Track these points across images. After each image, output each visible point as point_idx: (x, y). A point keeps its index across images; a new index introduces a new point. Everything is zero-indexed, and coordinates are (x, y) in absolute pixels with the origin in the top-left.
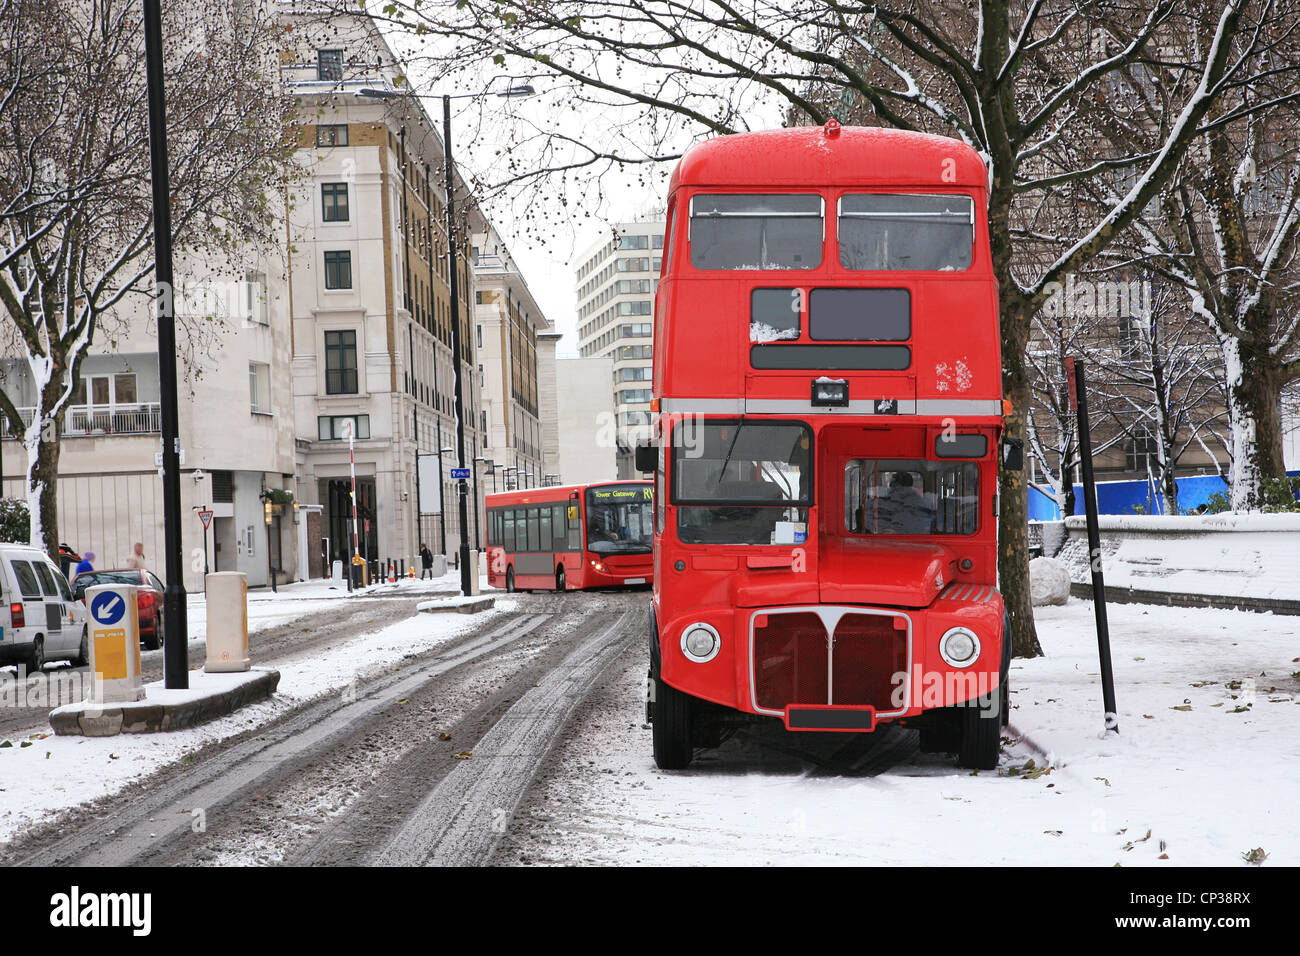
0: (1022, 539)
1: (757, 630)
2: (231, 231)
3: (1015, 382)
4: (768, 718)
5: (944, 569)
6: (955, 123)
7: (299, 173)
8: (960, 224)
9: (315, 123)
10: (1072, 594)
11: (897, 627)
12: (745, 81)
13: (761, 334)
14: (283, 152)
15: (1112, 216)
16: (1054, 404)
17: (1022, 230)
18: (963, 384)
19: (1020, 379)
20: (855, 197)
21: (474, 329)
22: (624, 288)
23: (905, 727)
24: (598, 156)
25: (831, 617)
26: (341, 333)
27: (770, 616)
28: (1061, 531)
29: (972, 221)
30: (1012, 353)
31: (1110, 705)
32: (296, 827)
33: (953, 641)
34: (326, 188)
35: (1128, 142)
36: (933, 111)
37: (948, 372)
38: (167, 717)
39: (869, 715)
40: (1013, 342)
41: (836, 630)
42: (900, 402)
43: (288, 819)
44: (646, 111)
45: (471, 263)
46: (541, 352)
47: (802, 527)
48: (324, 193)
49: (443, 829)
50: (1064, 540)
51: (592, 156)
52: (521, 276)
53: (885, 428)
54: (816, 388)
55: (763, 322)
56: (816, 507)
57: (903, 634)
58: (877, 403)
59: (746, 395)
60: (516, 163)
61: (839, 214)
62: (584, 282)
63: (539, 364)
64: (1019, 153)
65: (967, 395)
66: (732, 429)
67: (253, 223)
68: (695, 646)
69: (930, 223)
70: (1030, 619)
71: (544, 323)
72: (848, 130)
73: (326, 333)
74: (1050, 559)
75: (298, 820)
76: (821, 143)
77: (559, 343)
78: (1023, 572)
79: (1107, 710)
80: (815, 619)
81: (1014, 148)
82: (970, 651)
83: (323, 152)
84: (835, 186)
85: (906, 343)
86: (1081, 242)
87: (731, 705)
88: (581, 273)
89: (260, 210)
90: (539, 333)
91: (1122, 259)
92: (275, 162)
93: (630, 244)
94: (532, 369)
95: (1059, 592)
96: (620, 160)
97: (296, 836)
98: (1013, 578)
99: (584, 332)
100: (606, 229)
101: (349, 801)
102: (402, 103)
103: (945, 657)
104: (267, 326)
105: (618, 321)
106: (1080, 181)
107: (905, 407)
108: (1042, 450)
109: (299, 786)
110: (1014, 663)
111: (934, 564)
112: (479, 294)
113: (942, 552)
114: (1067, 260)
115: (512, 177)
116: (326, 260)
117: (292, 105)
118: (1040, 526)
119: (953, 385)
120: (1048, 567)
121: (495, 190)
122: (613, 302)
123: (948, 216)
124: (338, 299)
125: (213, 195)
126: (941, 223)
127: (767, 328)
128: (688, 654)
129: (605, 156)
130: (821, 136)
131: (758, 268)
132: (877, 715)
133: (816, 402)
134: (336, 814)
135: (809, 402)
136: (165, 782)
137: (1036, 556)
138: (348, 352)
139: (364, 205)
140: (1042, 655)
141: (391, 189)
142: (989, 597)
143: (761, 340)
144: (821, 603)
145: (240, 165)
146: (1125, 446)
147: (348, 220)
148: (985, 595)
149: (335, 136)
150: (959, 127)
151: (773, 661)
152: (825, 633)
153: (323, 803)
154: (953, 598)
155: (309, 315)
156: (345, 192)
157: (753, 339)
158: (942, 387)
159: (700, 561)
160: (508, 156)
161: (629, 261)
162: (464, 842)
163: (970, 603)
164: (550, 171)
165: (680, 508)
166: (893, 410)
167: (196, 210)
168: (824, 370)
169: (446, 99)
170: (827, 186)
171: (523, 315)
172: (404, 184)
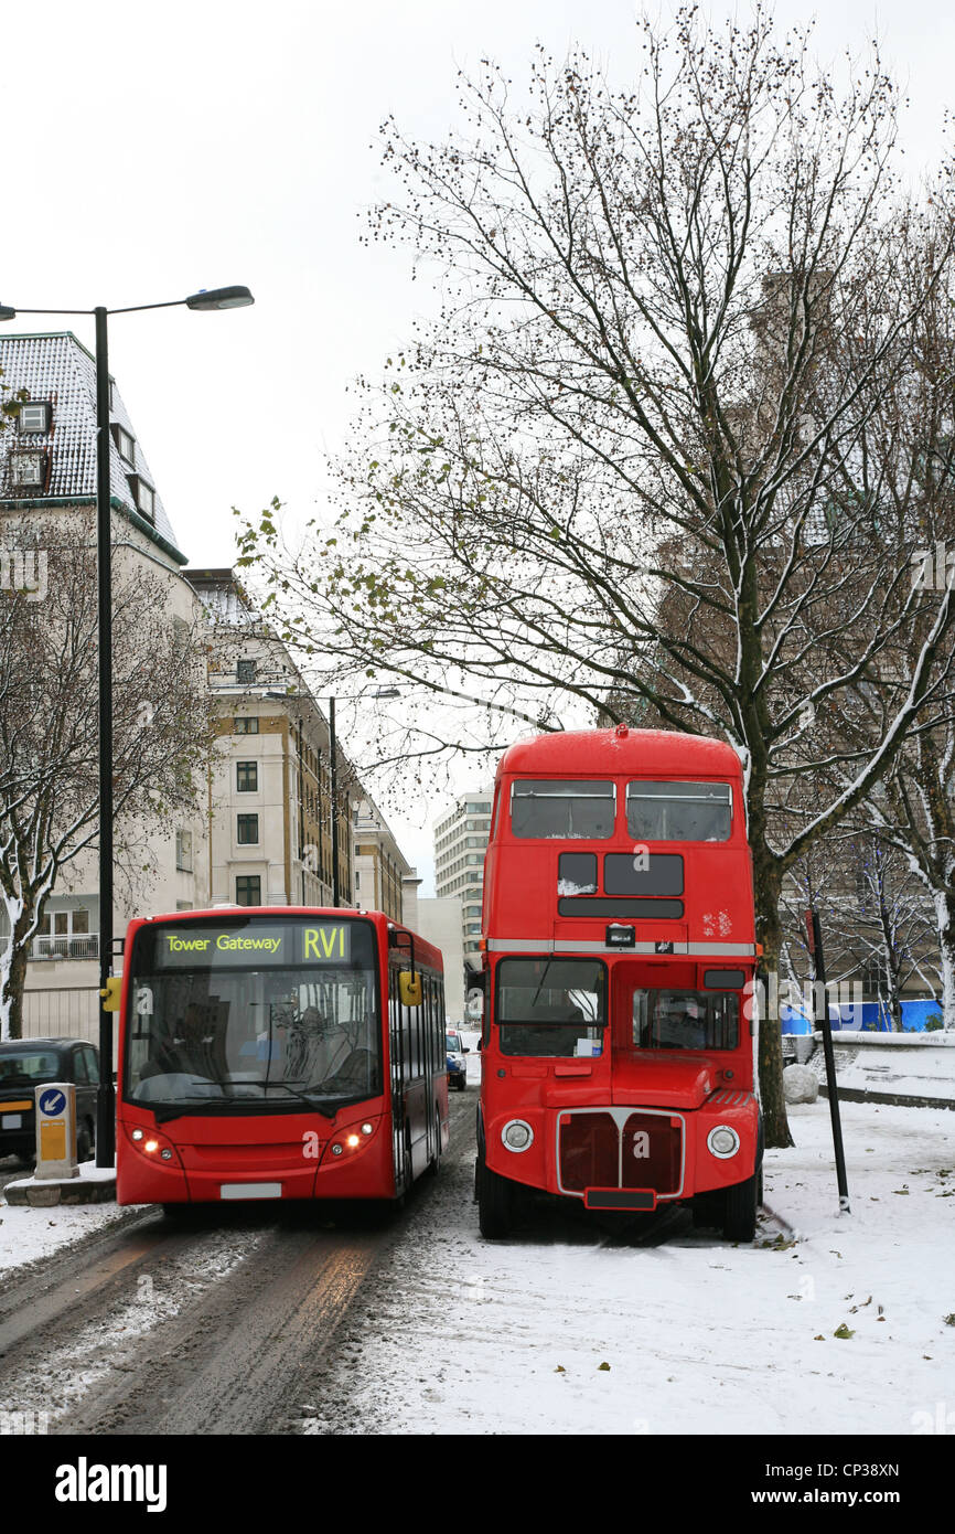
0: (777, 1052)
1: (562, 1126)
2: (164, 800)
3: (769, 928)
4: (571, 1197)
5: (711, 1077)
6: (722, 724)
7: (216, 756)
8: (721, 805)
9: (231, 716)
10: (820, 1094)
11: (673, 1125)
12: (560, 689)
13: (567, 889)
14: (205, 741)
15: (843, 798)
16: (805, 941)
17: (777, 805)
18: (724, 930)
19: (774, 923)
20: (640, 784)
21: (353, 875)
22: (472, 843)
23: (682, 1206)
24: (446, 746)
25: (621, 1116)
26: (248, 878)
27: (573, 1115)
28: (811, 1043)
29: (731, 803)
30: (766, 903)
31: (843, 1190)
32: (191, 1285)
33: (717, 1137)
34: (241, 766)
35: (855, 738)
36: (705, 715)
37: (713, 921)
38: (96, 1192)
39: (652, 1196)
40: (768, 894)
41: (626, 1126)
42: (675, 944)
43: (185, 1278)
44: (483, 711)
45: (352, 824)
46: (406, 893)
47: (598, 1043)
48: (239, 770)
49: (308, 1288)
50: (814, 1050)
51: (441, 746)
52: (391, 834)
53: (665, 964)
54: (609, 932)
55: (569, 879)
56: (610, 1027)
57: (679, 1130)
58: (658, 945)
59: (554, 936)
60: (382, 750)
61: (627, 796)
62: (440, 838)
63: (404, 902)
64: (772, 747)
65: (727, 939)
66: (545, 963)
67: (182, 794)
68: (513, 1139)
69: (699, 804)
70: (784, 1116)
71: (410, 871)
72: (634, 731)
73: (238, 878)
74: (802, 1066)
75: (193, 1280)
76: (614, 741)
77: (420, 886)
78: (778, 1078)
79: (841, 1194)
80: (608, 1117)
81: (767, 745)
82: (731, 1145)
83: (236, 739)
84: (624, 775)
85: (681, 898)
86: (823, 815)
87: (542, 1187)
88: (438, 831)
89: (187, 784)
90: (404, 878)
91: (855, 829)
92: (199, 748)
93: (476, 809)
94: (399, 905)
95: (810, 1092)
96: (463, 749)
97: (190, 1294)
98: (770, 1083)
99: (440, 877)
100: (452, 802)
101: (234, 1264)
102: (300, 702)
103: (712, 1150)
104: (191, 872)
105: (467, 869)
106: (820, 770)
107: (680, 948)
108: (796, 978)
109: (196, 1251)
110: (767, 1152)
111: (703, 1074)
112: (358, 848)
113: (709, 1064)
114: (810, 831)
115: (379, 761)
116: (239, 821)
117: (214, 703)
118: (795, 1039)
119: (717, 931)
120: (800, 1073)
121: (367, 771)
122: (463, 854)
123: (712, 799)
124: (247, 852)
125: (150, 774)
126: (707, 804)
127: (571, 884)
128: (507, 1145)
129: (452, 746)
130: (613, 736)
131: (564, 837)
132: (658, 1197)
133: (610, 943)
134: (223, 1275)
135: (604, 943)
136: (91, 1245)
137: (792, 1063)
138: (254, 893)
139: (270, 778)
140: (793, 1145)
141: (291, 767)
142: (747, 1100)
143: (566, 894)
144: (613, 1105)
145: (173, 750)
146: (862, 975)
147: (256, 790)
148: (744, 1099)
149: (248, 726)
150: (725, 727)
151: (575, 1151)
152: (616, 1129)
153: (214, 1265)
154: (718, 1102)
155: (225, 864)
156: (255, 769)
157: (560, 893)
158: (708, 932)
159: (517, 1070)
160: (377, 745)
161: (476, 823)
162: (323, 1299)
163: (731, 1106)
164: (409, 756)
165: (503, 1027)
166: (670, 950)
167: (137, 784)
168: (616, 918)
169: (332, 700)
170: (618, 775)
171: (392, 864)
172: (301, 763)
